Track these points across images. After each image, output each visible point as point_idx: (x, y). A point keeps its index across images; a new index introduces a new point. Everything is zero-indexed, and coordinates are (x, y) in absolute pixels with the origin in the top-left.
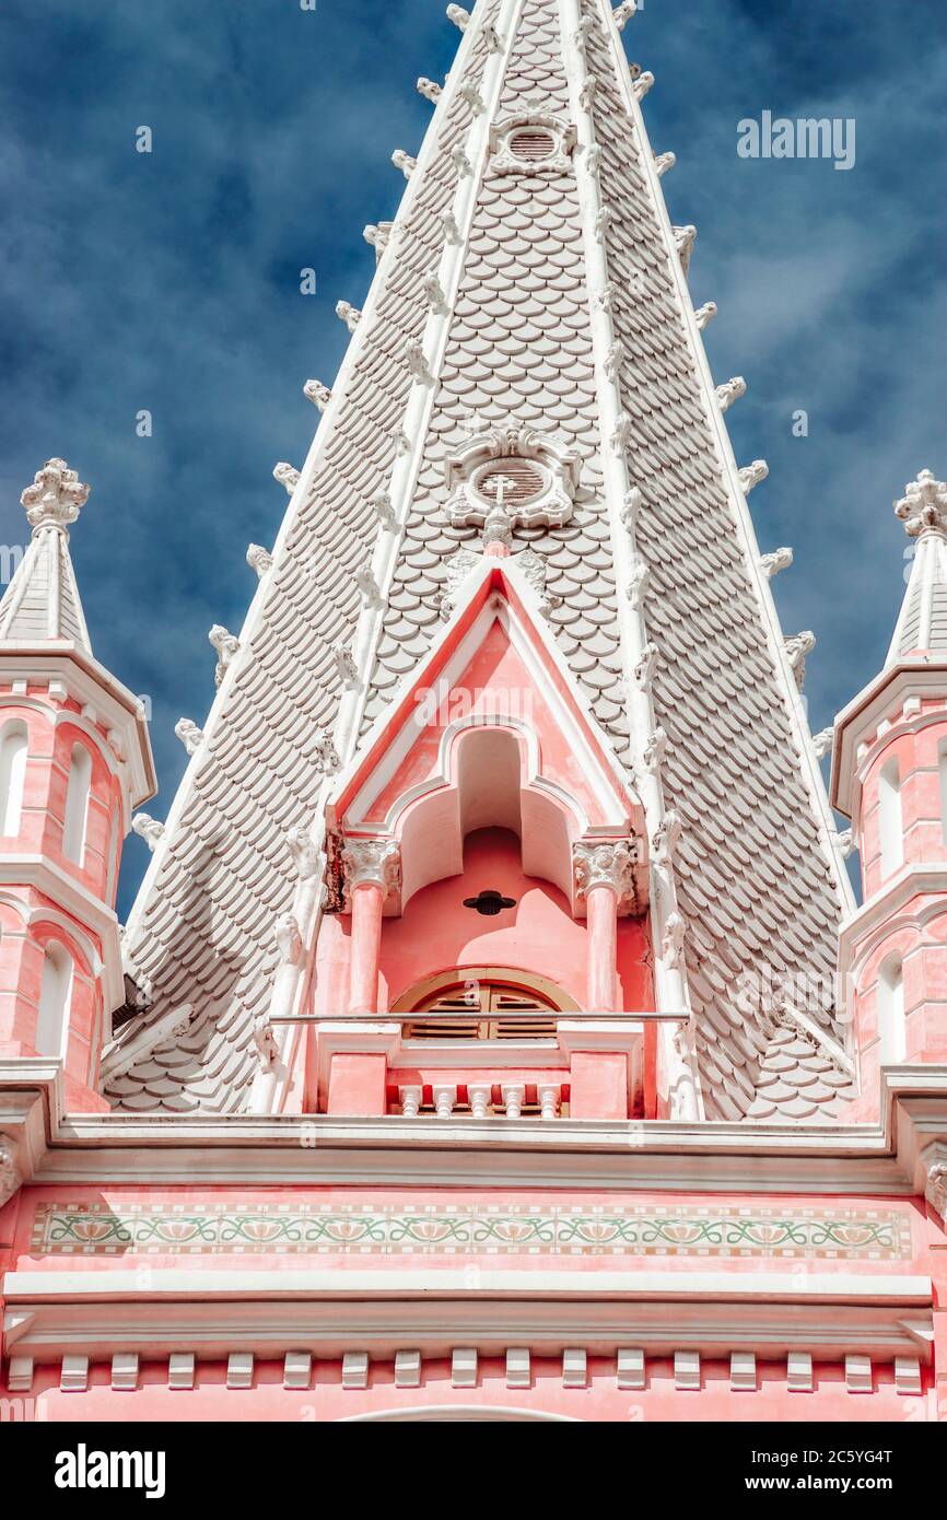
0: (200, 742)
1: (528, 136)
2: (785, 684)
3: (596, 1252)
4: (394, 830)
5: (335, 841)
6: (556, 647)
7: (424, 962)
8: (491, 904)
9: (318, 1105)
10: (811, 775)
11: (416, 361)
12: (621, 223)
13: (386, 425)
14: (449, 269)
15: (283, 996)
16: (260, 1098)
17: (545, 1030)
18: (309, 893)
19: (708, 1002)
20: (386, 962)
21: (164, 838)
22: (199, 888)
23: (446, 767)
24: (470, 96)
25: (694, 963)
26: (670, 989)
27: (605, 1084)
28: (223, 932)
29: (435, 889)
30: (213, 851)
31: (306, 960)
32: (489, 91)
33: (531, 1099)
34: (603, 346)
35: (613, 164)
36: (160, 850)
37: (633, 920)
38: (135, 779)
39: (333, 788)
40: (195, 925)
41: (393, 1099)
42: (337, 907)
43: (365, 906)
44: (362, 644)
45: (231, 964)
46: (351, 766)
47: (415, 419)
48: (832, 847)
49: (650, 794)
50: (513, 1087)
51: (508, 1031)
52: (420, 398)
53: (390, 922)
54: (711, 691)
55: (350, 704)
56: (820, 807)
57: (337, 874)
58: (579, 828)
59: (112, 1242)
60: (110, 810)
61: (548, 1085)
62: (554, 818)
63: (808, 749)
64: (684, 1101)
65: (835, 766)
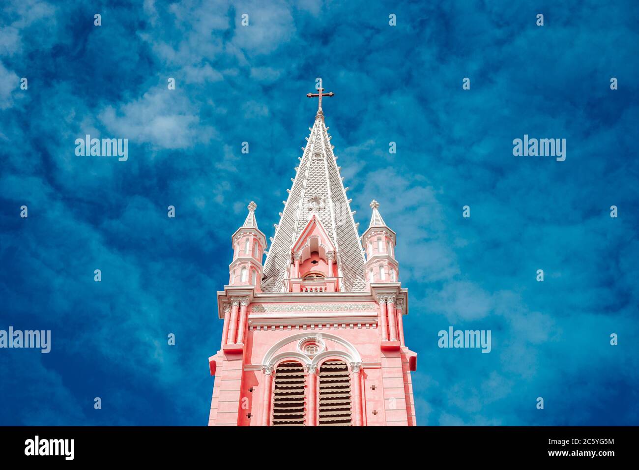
0: (273, 240)
1: (317, 155)
2: (356, 230)
3: (331, 311)
4: (301, 252)
5: (292, 254)
6: (323, 226)
7: (306, 271)
8: (315, 262)
9: (291, 291)
10: (359, 243)
11: (302, 186)
12: (330, 166)
13: (298, 195)
14: (307, 173)
15: (286, 276)
16: (283, 290)
17: (322, 279)
18: (289, 261)
19: (345, 275)
20: (300, 271)
21: (268, 254)
22: (274, 261)
23: (308, 243)
24: (309, 150)
25: (343, 270)
26: (340, 274)
27: (331, 288)
28: (277, 267)
29: (307, 260)
30: (275, 256)
31: (289, 270)
32: (312, 149)
33: (321, 289)
34: (328, 183)
35: (329, 158)
36: (268, 256)
37: (335, 264)
38: (264, 246)
39: (292, 246)
40: (273, 266)
41: (302, 290)
42: (293, 263)
43: (297, 263)
44: (296, 226)
45: (278, 271)
46: (294, 243)
47: (302, 194)
48: (362, 253)
49: (337, 246)
50: (318, 287)
51: (318, 280)
52: (303, 191)
53: (300, 265)
54: (345, 231)
55: (294, 234)
56: (361, 247)
57: (293, 259)
58: (327, 252)
59: (263, 310)
60: (260, 250)
61: (323, 287)
62: (324, 250)
63: (359, 239)
64: (343, 290)
65: (363, 242)
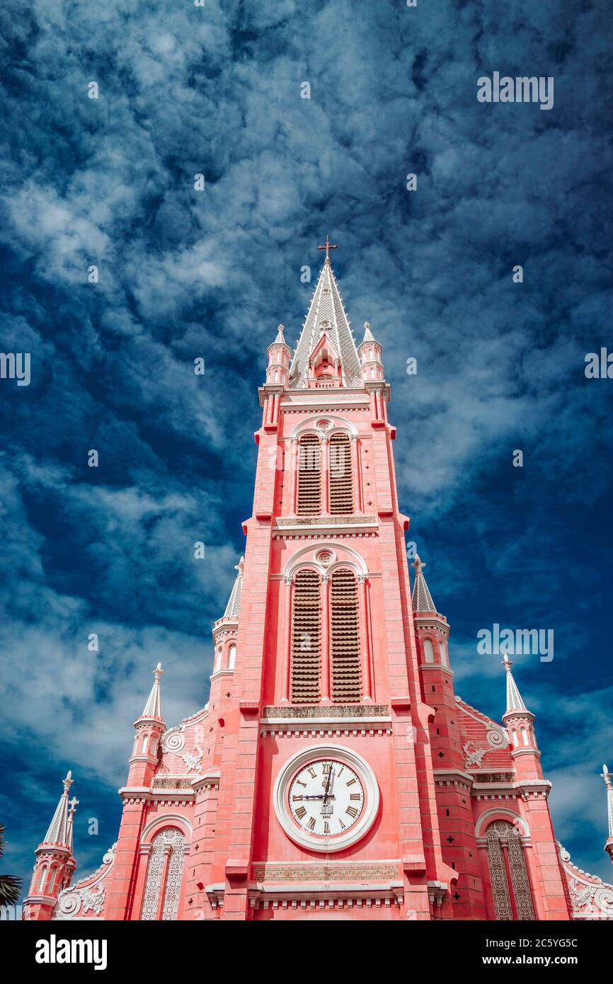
0: (296, 352)
1: (326, 290)
2: (353, 344)
3: (337, 400)
4: (315, 360)
5: (310, 361)
6: (331, 341)
7: (319, 373)
8: (325, 367)
9: (309, 387)
10: (356, 353)
11: (316, 313)
12: (335, 299)
13: (313, 320)
14: (318, 304)
15: (305, 376)
16: (304, 386)
17: (330, 379)
18: (307, 366)
19: (347, 375)
20: (315, 372)
21: (293, 362)
22: (297, 366)
23: (320, 353)
24: (320, 287)
25: (345, 372)
26: (343, 374)
27: (337, 384)
28: (299, 371)
29: (319, 366)
30: (298, 362)
31: (307, 373)
32: (322, 286)
33: (330, 385)
34: (334, 311)
35: (334, 293)
37: (339, 367)
38: (289, 355)
39: (309, 356)
40: (296, 370)
41: (317, 386)
42: (310, 367)
43: (313, 367)
44: (311, 341)
45: (300, 374)
46: (311, 353)
47: (316, 319)
48: (359, 360)
49: (340, 355)
50: (328, 384)
51: (328, 379)
52: (316, 317)
53: (315, 369)
54: (346, 345)
55: (311, 347)
56: (357, 356)
57: (310, 364)
58: (334, 359)
59: (290, 400)
60: (288, 358)
61: (332, 384)
62: (331, 358)
63: (356, 350)
64: (345, 385)
65: (359, 352)
